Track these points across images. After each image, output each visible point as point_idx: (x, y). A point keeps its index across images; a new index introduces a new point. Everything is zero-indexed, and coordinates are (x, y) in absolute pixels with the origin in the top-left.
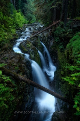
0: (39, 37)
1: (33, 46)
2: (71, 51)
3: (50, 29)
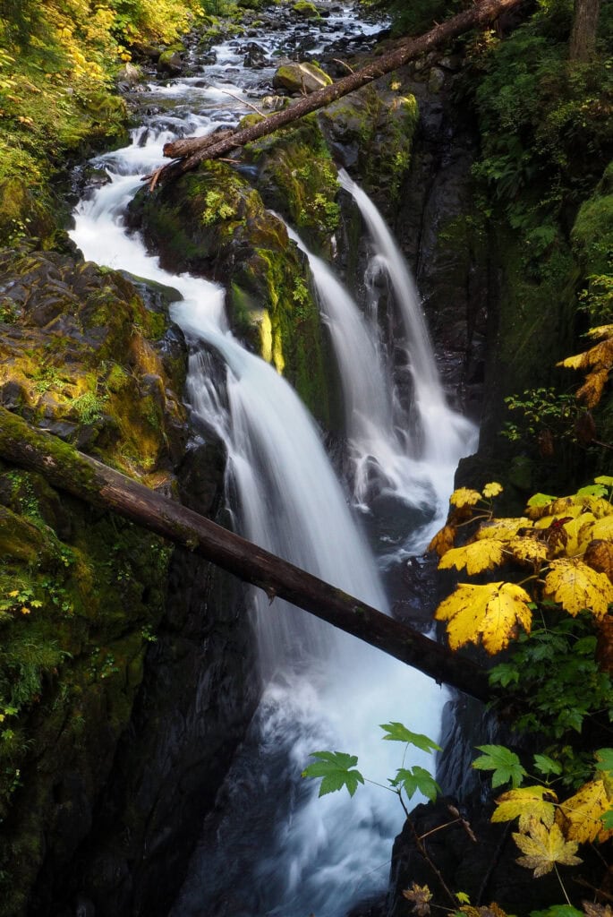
3: (444, 61)
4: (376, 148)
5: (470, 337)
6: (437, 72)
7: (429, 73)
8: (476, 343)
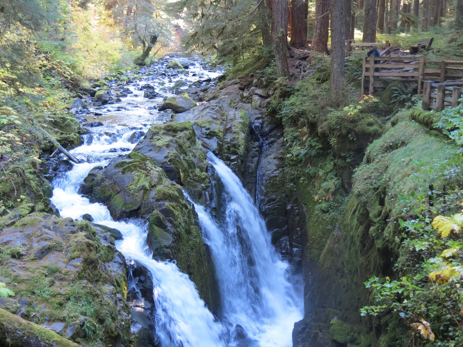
0: (197, 133)
1: (167, 182)
2: (382, 203)
3: (259, 91)
4: (227, 140)
5: (291, 246)
6: (256, 98)
7: (252, 99)
8: (295, 249)
